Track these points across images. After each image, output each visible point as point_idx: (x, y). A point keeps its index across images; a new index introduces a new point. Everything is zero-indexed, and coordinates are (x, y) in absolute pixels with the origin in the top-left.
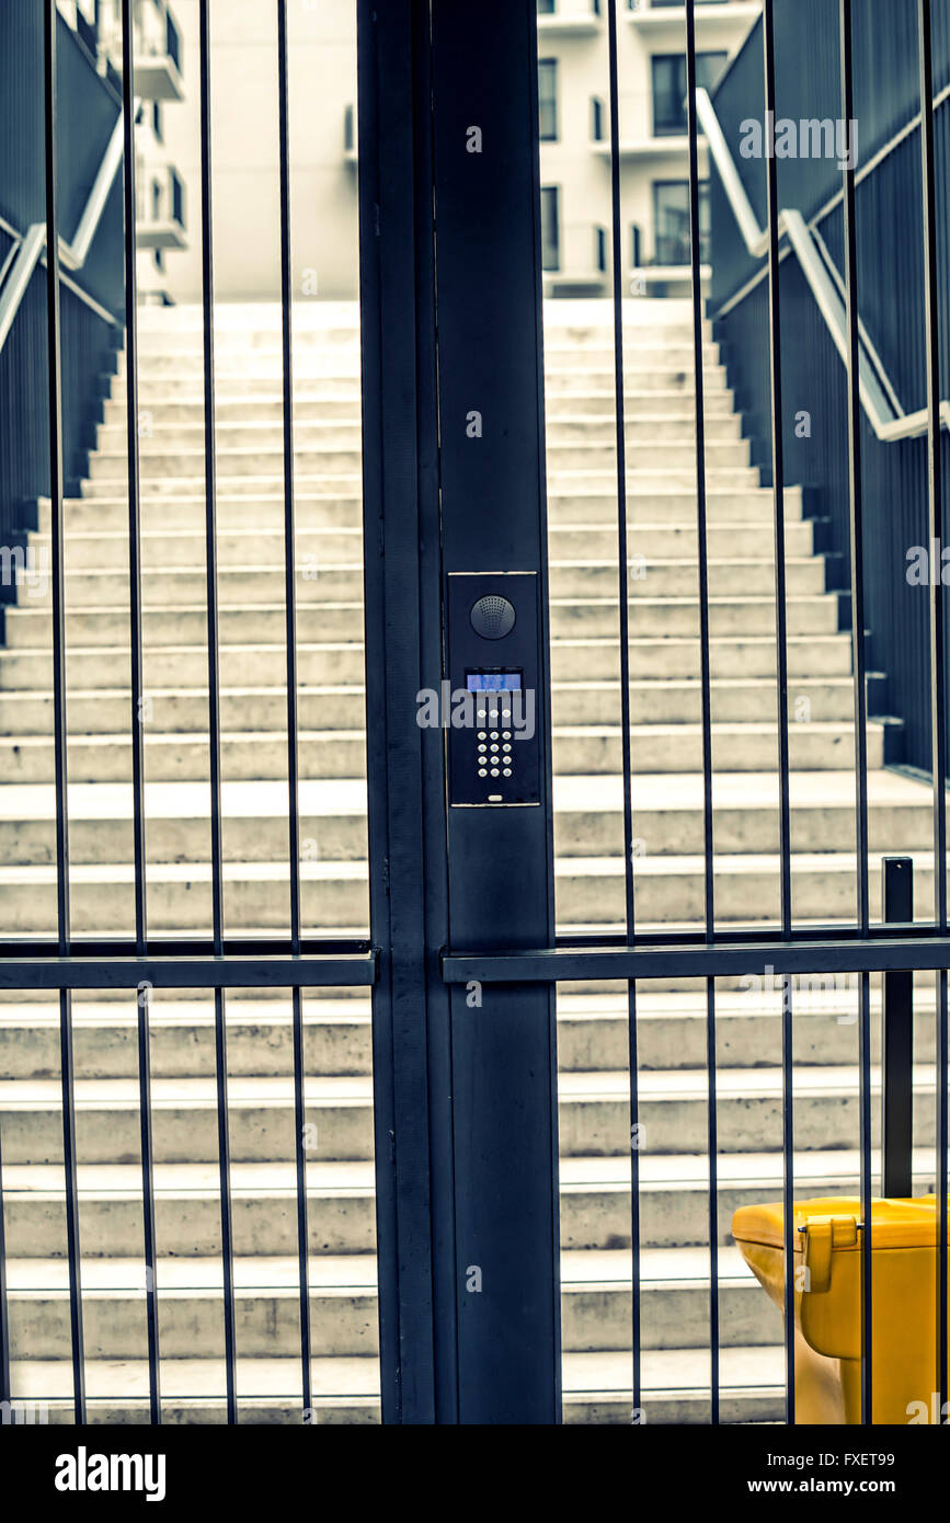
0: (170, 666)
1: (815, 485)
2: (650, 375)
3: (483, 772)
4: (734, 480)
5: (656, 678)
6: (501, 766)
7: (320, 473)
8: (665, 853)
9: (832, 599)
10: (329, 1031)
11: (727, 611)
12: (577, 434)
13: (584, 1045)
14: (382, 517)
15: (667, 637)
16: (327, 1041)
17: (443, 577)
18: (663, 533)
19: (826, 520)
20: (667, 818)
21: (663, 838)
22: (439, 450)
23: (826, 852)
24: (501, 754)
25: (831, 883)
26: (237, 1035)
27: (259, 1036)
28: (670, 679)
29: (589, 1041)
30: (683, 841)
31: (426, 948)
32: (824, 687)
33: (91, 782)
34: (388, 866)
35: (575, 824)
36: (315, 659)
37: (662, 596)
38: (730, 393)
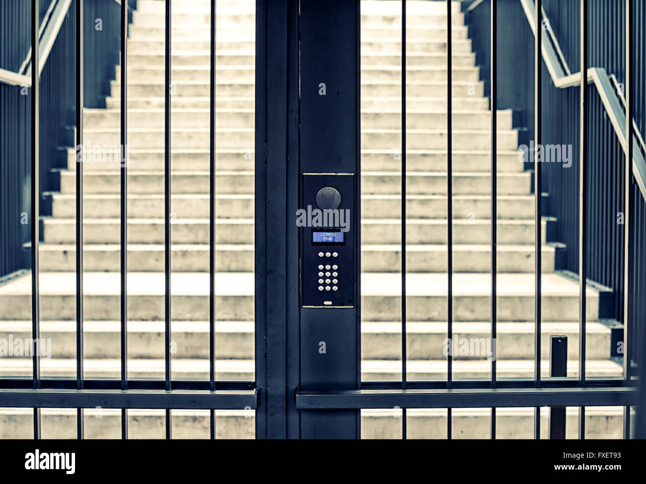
0: (153, 206)
1: (519, 109)
2: (429, 44)
3: (321, 288)
4: (474, 105)
5: (427, 218)
6: (331, 285)
7: (241, 96)
8: (429, 320)
9: (528, 175)
10: (237, 420)
11: (468, 181)
12: (386, 77)
13: (381, 430)
14: (266, 141)
15: (434, 194)
16: (235, 425)
17: (300, 176)
18: (433, 135)
19: (525, 129)
20: (431, 300)
21: (429, 311)
22: (299, 101)
23: (520, 321)
24: (332, 278)
25: (523, 339)
26: (184, 421)
27: (197, 422)
28: (435, 218)
29: (384, 428)
30: (440, 313)
31: (287, 388)
32: (522, 225)
33: (107, 271)
34: (266, 341)
35: (379, 303)
36: (235, 203)
37: (432, 171)
38: (473, 55)
